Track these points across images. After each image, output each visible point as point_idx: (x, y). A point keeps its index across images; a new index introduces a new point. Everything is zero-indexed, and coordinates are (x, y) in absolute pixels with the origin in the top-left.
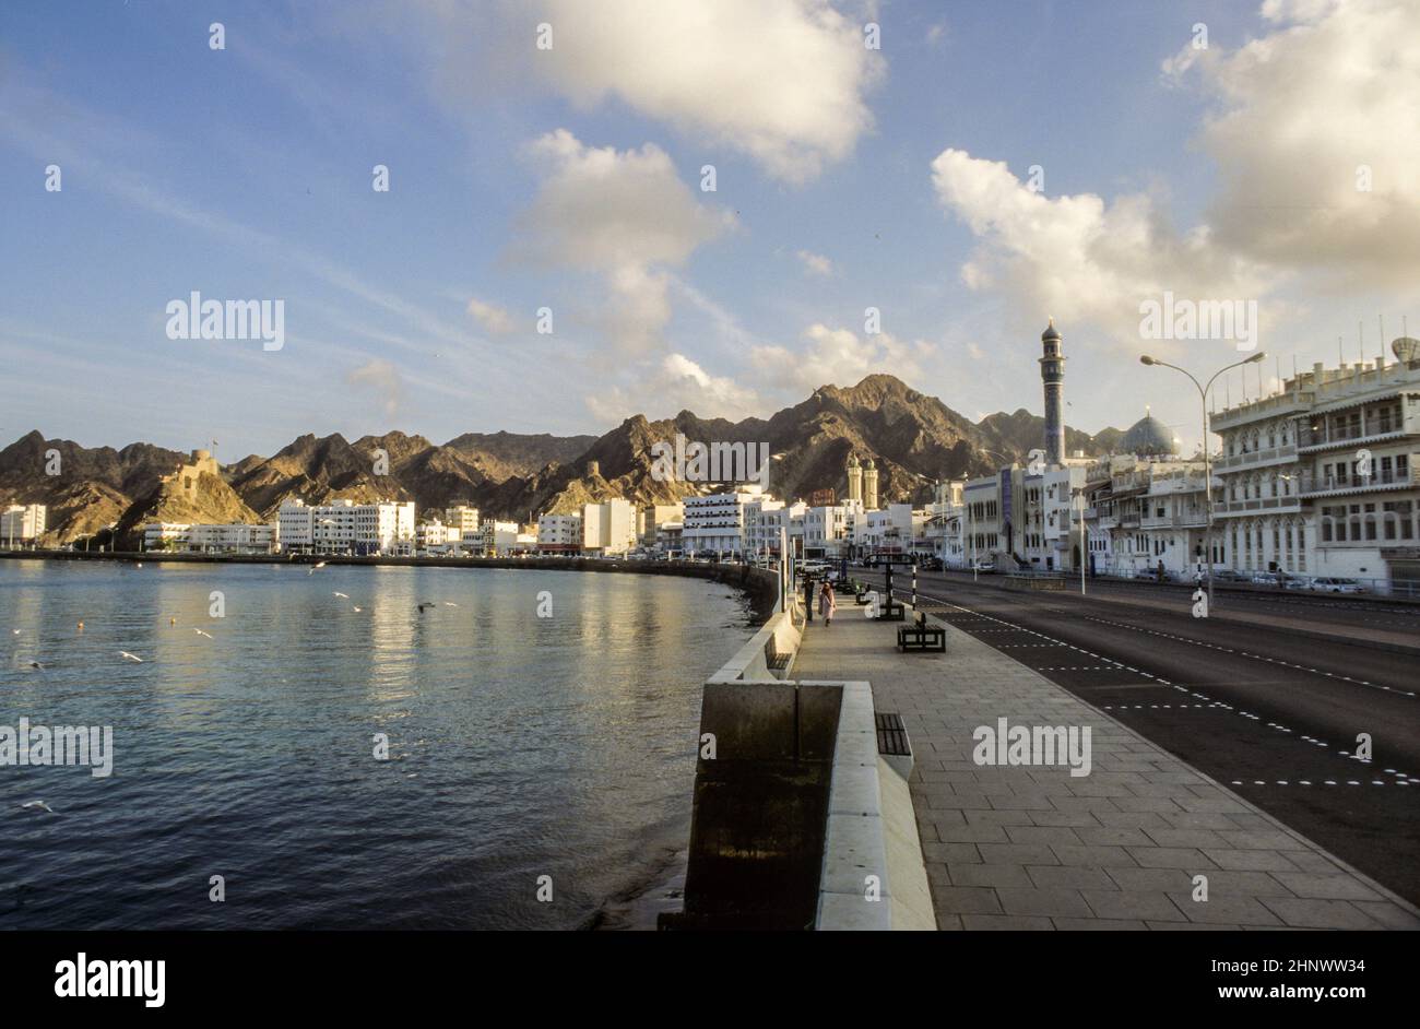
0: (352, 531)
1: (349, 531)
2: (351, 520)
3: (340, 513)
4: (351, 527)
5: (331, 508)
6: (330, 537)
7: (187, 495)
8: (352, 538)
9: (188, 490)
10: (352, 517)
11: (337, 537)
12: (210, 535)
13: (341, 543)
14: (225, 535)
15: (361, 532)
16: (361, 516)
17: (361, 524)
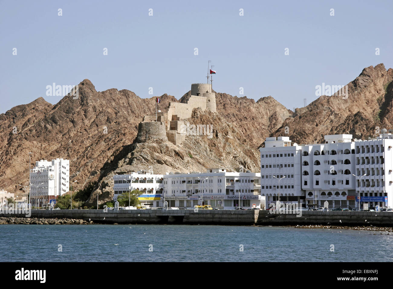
0: (349, 177)
1: (345, 177)
2: (347, 162)
3: (334, 153)
4: (347, 172)
5: (322, 147)
6: (321, 186)
7: (171, 138)
8: (350, 187)
9: (173, 132)
10: (349, 157)
11: (331, 186)
12: (185, 187)
13: (337, 194)
14: (199, 187)
15: (361, 178)
16: (361, 155)
17: (360, 167)
